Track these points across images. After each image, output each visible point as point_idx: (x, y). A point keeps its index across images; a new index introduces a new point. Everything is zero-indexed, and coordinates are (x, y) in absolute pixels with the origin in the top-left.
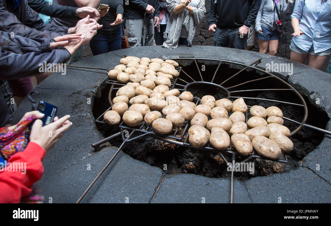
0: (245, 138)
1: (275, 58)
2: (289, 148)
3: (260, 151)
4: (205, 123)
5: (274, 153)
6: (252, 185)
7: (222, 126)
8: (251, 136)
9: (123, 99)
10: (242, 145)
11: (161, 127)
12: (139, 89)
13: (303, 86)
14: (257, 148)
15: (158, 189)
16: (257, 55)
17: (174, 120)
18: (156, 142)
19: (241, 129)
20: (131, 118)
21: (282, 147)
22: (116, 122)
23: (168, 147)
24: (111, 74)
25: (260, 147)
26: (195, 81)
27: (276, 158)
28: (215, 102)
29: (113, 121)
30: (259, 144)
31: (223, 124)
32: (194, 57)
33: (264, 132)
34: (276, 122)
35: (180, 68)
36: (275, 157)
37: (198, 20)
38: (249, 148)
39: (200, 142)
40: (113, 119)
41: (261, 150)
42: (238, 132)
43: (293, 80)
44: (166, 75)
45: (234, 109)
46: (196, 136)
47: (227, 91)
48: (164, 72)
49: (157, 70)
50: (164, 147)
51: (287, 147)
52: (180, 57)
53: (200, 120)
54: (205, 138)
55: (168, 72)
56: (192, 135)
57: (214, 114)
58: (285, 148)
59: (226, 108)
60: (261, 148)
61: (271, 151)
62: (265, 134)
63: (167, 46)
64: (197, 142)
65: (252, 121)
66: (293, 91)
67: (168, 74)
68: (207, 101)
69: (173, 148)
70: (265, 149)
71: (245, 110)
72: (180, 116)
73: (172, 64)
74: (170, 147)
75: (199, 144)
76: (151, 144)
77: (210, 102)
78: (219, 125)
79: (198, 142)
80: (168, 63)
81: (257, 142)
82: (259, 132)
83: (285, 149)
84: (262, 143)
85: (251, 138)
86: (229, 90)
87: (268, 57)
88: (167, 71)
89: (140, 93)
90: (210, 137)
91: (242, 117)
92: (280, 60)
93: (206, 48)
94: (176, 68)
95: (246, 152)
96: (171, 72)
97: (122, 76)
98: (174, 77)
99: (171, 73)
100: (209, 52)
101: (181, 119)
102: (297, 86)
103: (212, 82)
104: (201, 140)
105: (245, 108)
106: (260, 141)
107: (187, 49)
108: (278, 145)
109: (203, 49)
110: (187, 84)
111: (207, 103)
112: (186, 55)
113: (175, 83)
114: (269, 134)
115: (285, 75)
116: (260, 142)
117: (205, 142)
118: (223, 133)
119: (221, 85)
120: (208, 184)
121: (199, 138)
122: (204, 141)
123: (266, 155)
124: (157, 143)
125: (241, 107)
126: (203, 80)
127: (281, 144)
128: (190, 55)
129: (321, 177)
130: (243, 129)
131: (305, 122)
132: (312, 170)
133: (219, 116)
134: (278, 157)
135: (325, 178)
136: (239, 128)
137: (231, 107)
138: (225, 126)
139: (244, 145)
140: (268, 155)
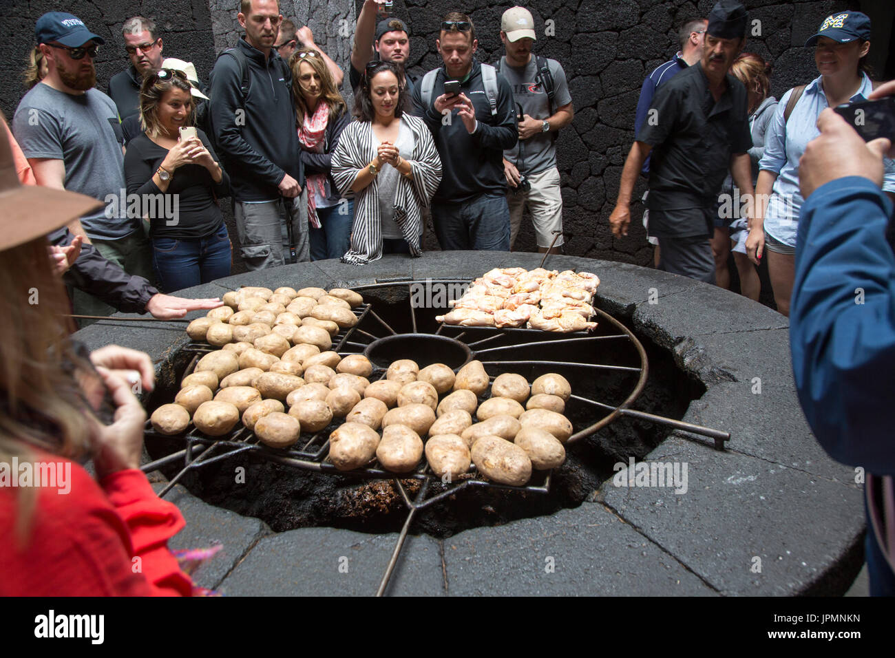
0: (455, 442)
1: (615, 266)
2: (550, 459)
3: (484, 468)
4: (377, 419)
5: (511, 470)
6: (457, 543)
7: (410, 421)
8: (473, 439)
9: (203, 379)
10: (440, 457)
11: (272, 431)
12: (245, 356)
13: (660, 326)
15: (243, 560)
17: (306, 414)
18: (341, 497)
19: (452, 425)
20: (209, 416)
21: (535, 458)
22: (176, 429)
23: (372, 507)
24: (194, 330)
25: (484, 460)
26: (395, 333)
27: (516, 481)
28: (415, 374)
29: (169, 425)
30: (482, 453)
31: (411, 417)
32: (413, 280)
33: (503, 428)
34: (543, 405)
35: (366, 307)
36: (514, 479)
37: (426, 192)
38: (455, 464)
39: (349, 457)
40: (170, 422)
41: (485, 465)
42: (444, 431)
43: (640, 314)
44: (322, 323)
45: (456, 386)
46: (341, 445)
47: (469, 350)
48: (320, 317)
49: (305, 312)
50: (361, 510)
51: (547, 457)
52: (378, 282)
53: (363, 413)
54: (362, 448)
55: (328, 317)
56: (334, 443)
57: (403, 398)
58: (542, 460)
59: (435, 385)
60: (486, 461)
61: (505, 466)
62: (504, 432)
63: (353, 259)
64: (342, 457)
65: (486, 407)
66: (628, 338)
67: (330, 319)
68: (397, 372)
69: (384, 510)
70: (493, 464)
71: (480, 386)
72: (320, 406)
73: (343, 297)
74: (378, 508)
75: (348, 461)
76: (327, 502)
77: (403, 373)
78: (403, 420)
79: (344, 456)
80: (336, 296)
81: (480, 448)
82: (490, 428)
83: (543, 462)
84: (490, 449)
85: (471, 442)
86: (473, 348)
87: (597, 265)
88: (327, 313)
89: (248, 364)
90: (377, 447)
91: (464, 401)
92: (624, 270)
93: (449, 256)
94: (354, 306)
95: (449, 470)
96: (335, 315)
97: (218, 331)
98: (343, 327)
99: (336, 319)
100: (453, 265)
101: (320, 413)
102: (650, 327)
103: (437, 333)
104: (352, 451)
105: (479, 381)
106: (485, 446)
107: (402, 262)
108: (523, 453)
109: (441, 258)
110: (375, 340)
111: (396, 377)
112: (393, 277)
113: (344, 339)
114: (515, 435)
115: (625, 304)
116: (486, 448)
117: (363, 455)
118: (406, 434)
119: (459, 339)
120: (356, 546)
121: (347, 449)
122: (361, 455)
123: (496, 477)
124: (342, 499)
125: (470, 379)
126: (415, 331)
127: (533, 451)
128: (404, 275)
129: (626, 521)
130: (460, 426)
131: (629, 404)
132: (611, 508)
133: (412, 401)
134: (523, 478)
135: (635, 523)
136: (449, 423)
137: (449, 380)
138: (415, 420)
139: (445, 457)
140: (500, 475)
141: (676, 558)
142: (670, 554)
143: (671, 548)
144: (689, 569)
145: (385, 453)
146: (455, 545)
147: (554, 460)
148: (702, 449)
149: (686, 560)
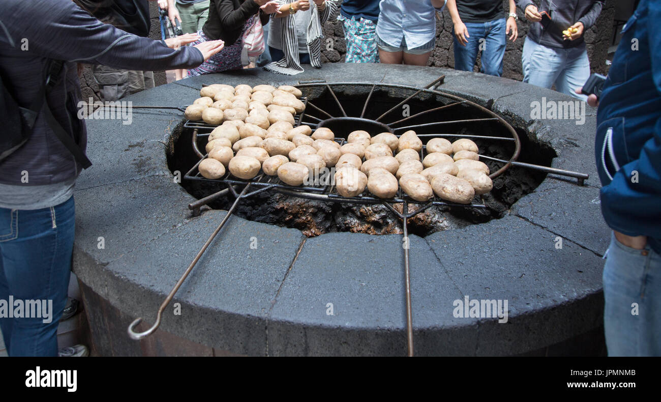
0: (421, 178)
1: (470, 74)
2: (485, 187)
3: (444, 193)
4: (358, 166)
5: (463, 193)
6: (434, 238)
7: (385, 166)
8: (429, 176)
9: (224, 143)
10: (415, 186)
11: (292, 173)
12: (245, 128)
13: (516, 113)
14: (439, 190)
15: (299, 251)
16: (438, 72)
17: (311, 163)
19: (413, 169)
20: (244, 165)
21: (476, 186)
22: (220, 174)
24: (192, 112)
25: (443, 188)
26: (332, 117)
27: (467, 200)
28: (370, 140)
29: (215, 171)
30: (441, 183)
31: (385, 164)
32: (325, 82)
33: (448, 169)
34: (467, 157)
35: (305, 99)
38: (426, 190)
39: (353, 188)
40: (215, 170)
41: (444, 191)
42: (408, 172)
43: (499, 106)
44: (285, 108)
45: (400, 147)
47: (389, 128)
48: (280, 104)
49: (267, 101)
51: (483, 186)
52: (300, 84)
53: (349, 162)
55: (287, 104)
56: (340, 180)
57: (371, 154)
58: (480, 187)
59: (389, 146)
60: (445, 189)
61: (459, 191)
62: (450, 171)
65: (429, 159)
66: (498, 120)
67: (288, 106)
68: (358, 138)
70: (450, 190)
71: (418, 147)
72: (319, 159)
73: (290, 91)
75: (352, 191)
77: (362, 139)
78: (379, 166)
79: (350, 188)
80: (284, 91)
81: (438, 181)
82: (440, 170)
83: (480, 189)
84: (445, 182)
85: (429, 179)
87: (456, 74)
88: (285, 102)
89: (248, 134)
90: (367, 182)
92: (476, 77)
94: (299, 97)
95: (422, 194)
96: (291, 103)
97: (211, 114)
98: (298, 111)
99: (292, 105)
100: (351, 72)
101: (320, 162)
102: (507, 114)
103: (361, 118)
105: (417, 144)
106: (442, 179)
108: (468, 183)
109: (340, 68)
110: (320, 121)
111: (358, 142)
112: (311, 80)
113: (300, 120)
114: (456, 172)
115: (487, 100)
116: (443, 181)
118: (386, 174)
119: (379, 121)
121: (351, 183)
122: (360, 187)
123: (453, 198)
125: (411, 142)
126: (346, 116)
127: (474, 182)
128: (319, 79)
129: (535, 224)
130: (418, 169)
131: (515, 159)
132: (523, 218)
133: (378, 156)
134: (470, 198)
135: (542, 225)
136: (411, 167)
137: (396, 143)
138: (388, 165)
139: (419, 186)
140: (456, 197)
141: (574, 242)
142: (571, 241)
143: (570, 237)
144: (584, 248)
145: (377, 185)
146: (434, 240)
147: (487, 187)
148: (570, 185)
149: (581, 243)
